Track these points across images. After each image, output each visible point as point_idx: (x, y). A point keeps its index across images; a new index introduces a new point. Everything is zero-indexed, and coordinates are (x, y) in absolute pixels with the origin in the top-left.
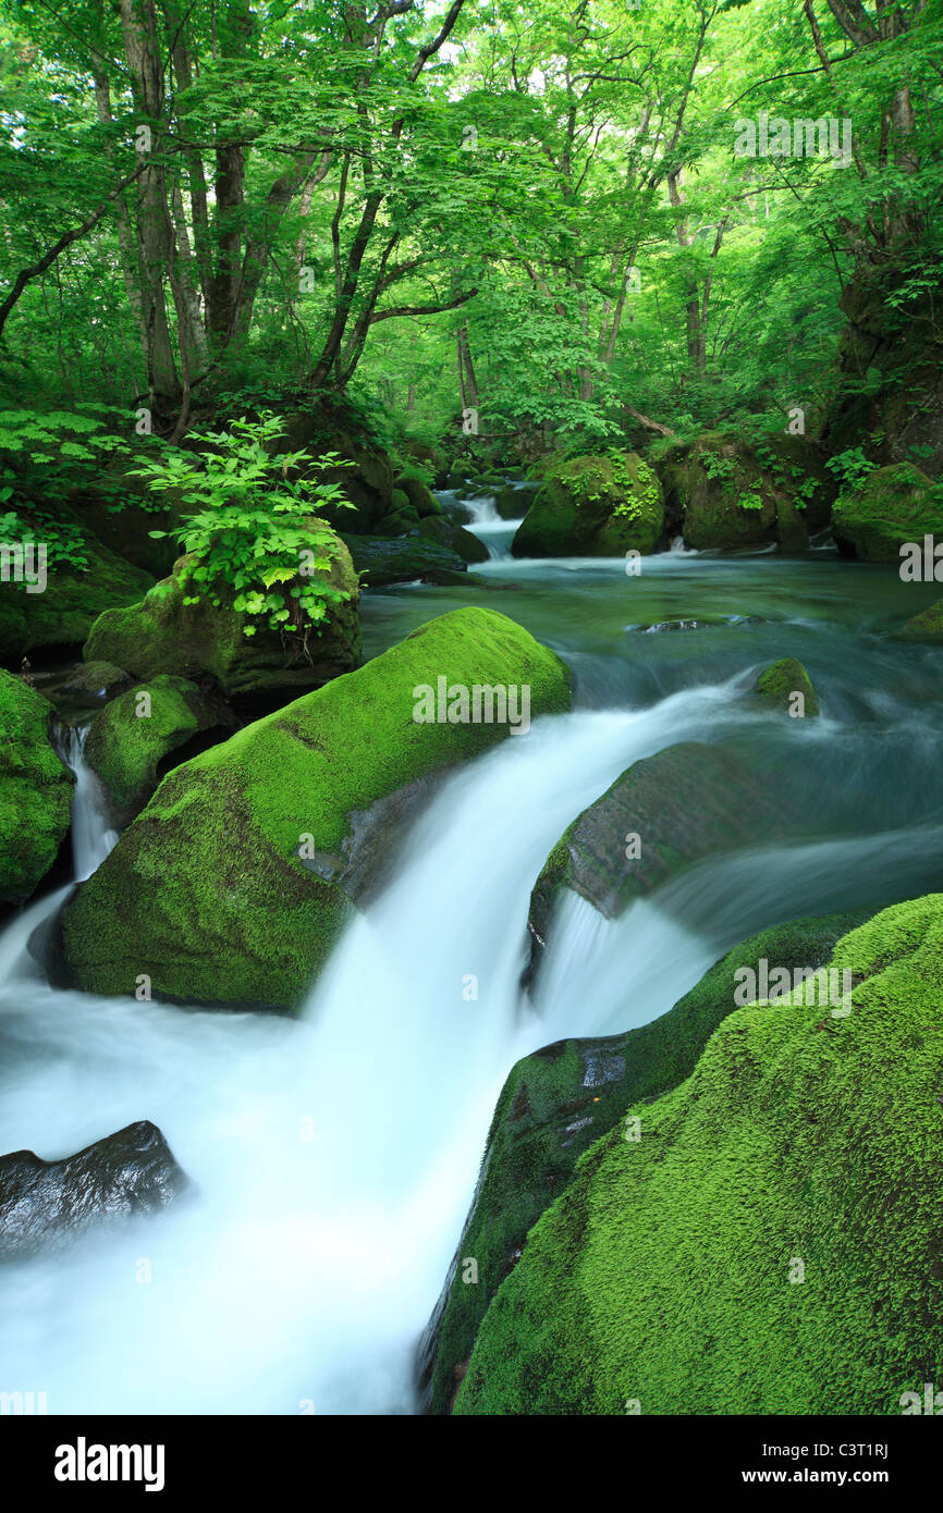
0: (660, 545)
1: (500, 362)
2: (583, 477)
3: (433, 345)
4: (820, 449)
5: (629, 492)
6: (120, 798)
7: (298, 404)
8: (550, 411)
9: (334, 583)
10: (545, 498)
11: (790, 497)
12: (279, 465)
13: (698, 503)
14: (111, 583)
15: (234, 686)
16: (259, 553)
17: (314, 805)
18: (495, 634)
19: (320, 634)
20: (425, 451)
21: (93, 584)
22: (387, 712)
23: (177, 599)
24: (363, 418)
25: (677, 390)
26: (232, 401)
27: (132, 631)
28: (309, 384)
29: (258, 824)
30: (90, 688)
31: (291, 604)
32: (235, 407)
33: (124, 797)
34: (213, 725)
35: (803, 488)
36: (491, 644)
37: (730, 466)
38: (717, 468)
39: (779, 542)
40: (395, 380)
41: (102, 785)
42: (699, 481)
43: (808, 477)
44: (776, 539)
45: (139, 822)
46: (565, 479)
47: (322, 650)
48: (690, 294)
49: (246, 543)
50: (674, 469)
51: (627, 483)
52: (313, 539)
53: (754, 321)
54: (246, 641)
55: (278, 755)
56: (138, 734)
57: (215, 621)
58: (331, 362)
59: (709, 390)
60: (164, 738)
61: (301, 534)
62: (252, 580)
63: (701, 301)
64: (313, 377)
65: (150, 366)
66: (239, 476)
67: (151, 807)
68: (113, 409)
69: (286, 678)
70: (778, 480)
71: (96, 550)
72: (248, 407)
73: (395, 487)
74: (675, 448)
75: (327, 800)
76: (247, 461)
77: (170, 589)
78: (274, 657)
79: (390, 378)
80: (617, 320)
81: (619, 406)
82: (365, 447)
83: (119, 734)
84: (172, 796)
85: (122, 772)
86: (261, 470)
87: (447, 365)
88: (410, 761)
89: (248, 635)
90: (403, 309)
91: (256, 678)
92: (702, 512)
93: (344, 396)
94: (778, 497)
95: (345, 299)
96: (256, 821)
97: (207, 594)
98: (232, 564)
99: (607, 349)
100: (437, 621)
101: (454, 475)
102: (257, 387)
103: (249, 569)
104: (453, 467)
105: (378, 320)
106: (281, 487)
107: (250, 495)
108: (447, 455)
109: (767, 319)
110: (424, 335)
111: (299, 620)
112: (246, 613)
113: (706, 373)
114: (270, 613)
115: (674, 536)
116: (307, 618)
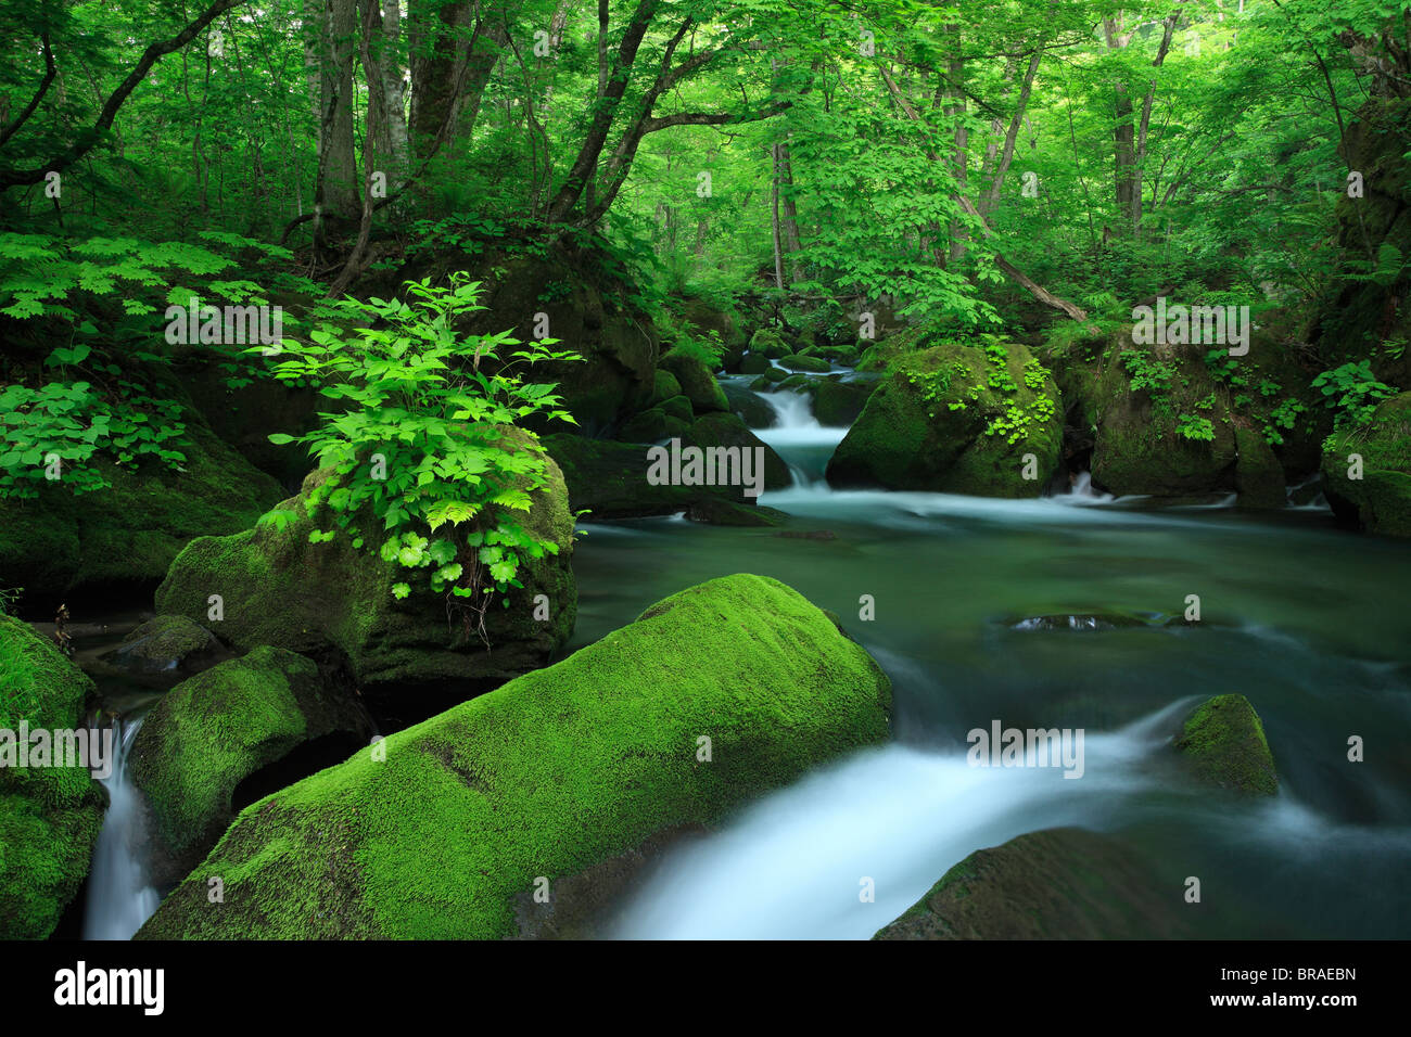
0: (1055, 481)
1: (823, 208)
2: (941, 375)
3: (740, 162)
4: (1306, 358)
5: (1011, 402)
6: (172, 838)
7: (526, 243)
8: (892, 282)
9: (536, 528)
10: (882, 401)
11: (1259, 425)
12: (469, 352)
13: (1115, 425)
14: (214, 492)
15: (371, 672)
16: (426, 478)
17: (462, 879)
18: (776, 619)
19: (506, 603)
20: (711, 314)
21: (189, 492)
22: (594, 735)
23: (303, 530)
24: (621, 267)
25: (1096, 249)
26: (432, 232)
27: (232, 572)
28: (546, 216)
29: (370, 904)
30: (154, 656)
31: (466, 556)
32: (435, 240)
33: (178, 836)
34: (328, 732)
35: (1280, 413)
36: (769, 636)
37: (1166, 374)
38: (1145, 376)
39: (1240, 493)
40: (679, 209)
41: (148, 815)
42: (1118, 392)
43: (1287, 396)
44: (1235, 488)
45: (191, 883)
46: (914, 375)
47: (509, 627)
48: (1120, 114)
49: (410, 462)
50: (1081, 371)
51: (1007, 388)
52: (509, 464)
53: (1216, 158)
54: (394, 605)
55: (417, 794)
56: (212, 739)
57: (353, 570)
58: (581, 186)
59: (1145, 253)
60: (250, 749)
61: (491, 454)
62: (411, 516)
63: (1136, 122)
64: (552, 205)
65: (321, 176)
66: (408, 365)
67: (213, 861)
68: (252, 242)
69: (449, 664)
70: (1239, 399)
71: (201, 439)
72: (454, 242)
73: (662, 366)
74: (1083, 341)
75: (484, 873)
76: (426, 342)
77: (293, 516)
78: (435, 633)
79: (674, 205)
80: (1010, 145)
81: (996, 280)
82: (620, 309)
83: (184, 736)
84: (246, 846)
85: (179, 795)
86: (442, 359)
87: (758, 191)
88: (623, 817)
89: (398, 597)
90: (695, 115)
91: (405, 662)
92: (1121, 437)
93: (596, 234)
94: (1239, 424)
95: (610, 102)
96: (368, 900)
97: (347, 528)
98: (385, 490)
99: (993, 185)
100: (688, 595)
101: (753, 352)
102: (470, 216)
103: (410, 499)
104: (753, 341)
105: (658, 128)
106: (470, 382)
107: (422, 392)
108: (745, 322)
109: (1236, 155)
110: (727, 149)
111: (475, 580)
112: (397, 564)
113: (1141, 227)
114: (434, 567)
115: (1077, 472)
116: (488, 579)
